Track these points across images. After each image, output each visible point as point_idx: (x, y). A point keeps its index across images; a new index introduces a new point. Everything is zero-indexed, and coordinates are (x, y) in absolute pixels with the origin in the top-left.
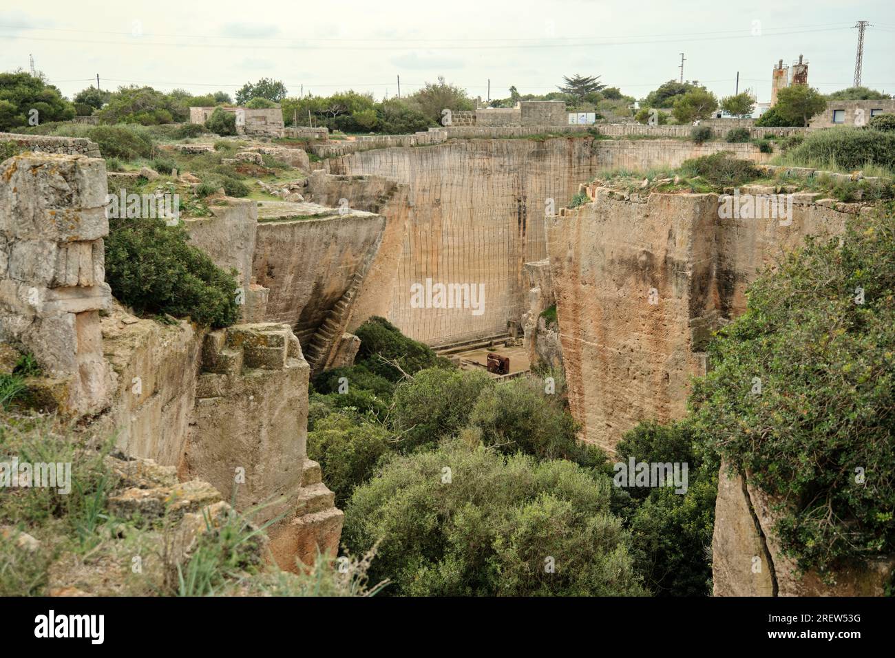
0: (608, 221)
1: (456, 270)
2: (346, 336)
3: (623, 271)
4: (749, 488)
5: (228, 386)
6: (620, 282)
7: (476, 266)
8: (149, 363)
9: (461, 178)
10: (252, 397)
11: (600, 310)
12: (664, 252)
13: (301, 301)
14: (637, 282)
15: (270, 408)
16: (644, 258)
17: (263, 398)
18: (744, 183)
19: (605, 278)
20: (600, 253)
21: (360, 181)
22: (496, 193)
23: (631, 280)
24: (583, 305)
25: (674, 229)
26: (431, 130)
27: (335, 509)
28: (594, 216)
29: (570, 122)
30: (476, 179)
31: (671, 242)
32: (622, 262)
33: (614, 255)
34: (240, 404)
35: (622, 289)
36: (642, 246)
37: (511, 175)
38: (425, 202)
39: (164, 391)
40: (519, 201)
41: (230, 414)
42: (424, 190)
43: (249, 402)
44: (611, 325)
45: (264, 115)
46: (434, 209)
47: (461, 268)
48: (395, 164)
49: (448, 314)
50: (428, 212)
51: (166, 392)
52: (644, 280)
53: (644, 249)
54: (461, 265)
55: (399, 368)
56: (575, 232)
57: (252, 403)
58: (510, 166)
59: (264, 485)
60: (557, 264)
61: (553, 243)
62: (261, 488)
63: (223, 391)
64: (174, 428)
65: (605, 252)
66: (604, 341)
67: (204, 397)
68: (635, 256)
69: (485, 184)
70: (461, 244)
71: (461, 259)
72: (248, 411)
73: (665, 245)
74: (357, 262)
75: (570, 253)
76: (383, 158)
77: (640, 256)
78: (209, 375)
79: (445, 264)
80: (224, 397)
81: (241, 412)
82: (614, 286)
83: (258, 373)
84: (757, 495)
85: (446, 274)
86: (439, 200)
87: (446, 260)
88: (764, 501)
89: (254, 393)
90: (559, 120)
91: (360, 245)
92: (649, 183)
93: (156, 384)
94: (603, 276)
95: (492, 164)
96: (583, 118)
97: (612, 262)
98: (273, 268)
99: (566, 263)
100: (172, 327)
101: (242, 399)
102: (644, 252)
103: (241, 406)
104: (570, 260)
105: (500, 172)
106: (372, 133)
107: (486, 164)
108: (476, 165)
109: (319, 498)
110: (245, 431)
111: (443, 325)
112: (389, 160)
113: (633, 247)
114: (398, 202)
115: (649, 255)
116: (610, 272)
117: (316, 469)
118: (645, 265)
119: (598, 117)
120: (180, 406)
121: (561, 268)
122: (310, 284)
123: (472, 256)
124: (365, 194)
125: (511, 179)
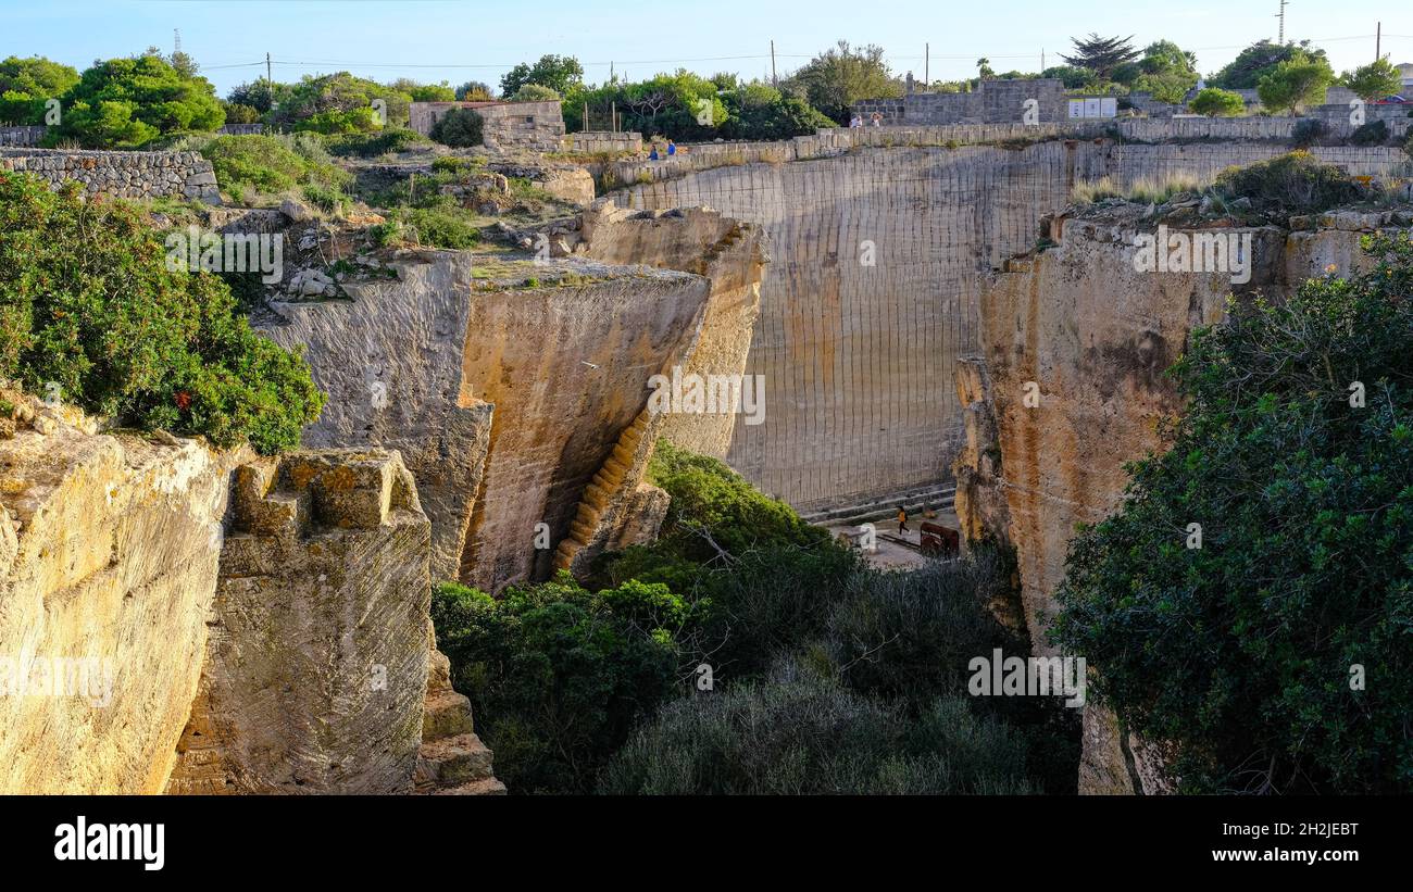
0: (1083, 280)
1: (867, 376)
2: (643, 487)
3: (1111, 370)
4: (1133, 741)
5: (279, 556)
6: (1107, 389)
7: (903, 368)
8: (97, 510)
9: (875, 214)
10: (323, 578)
11: (1072, 439)
12: (1183, 334)
13: (563, 427)
14: (1137, 387)
15: (358, 597)
16: (1147, 345)
17: (343, 579)
18: (1327, 208)
19: (1081, 382)
20: (1072, 337)
21: (675, 219)
22: (937, 240)
23: (1127, 385)
24: (1043, 431)
25: (1200, 292)
26: (823, 133)
27: (493, 779)
28: (1060, 271)
29: (1071, 115)
30: (901, 216)
31: (1195, 316)
32: (1109, 352)
33: (1096, 340)
34: (302, 588)
35: (1112, 401)
36: (1144, 323)
37: (964, 209)
38: (810, 258)
39: (136, 560)
40: (978, 254)
41: (283, 607)
42: (808, 237)
43: (318, 585)
44: (1093, 468)
45: (531, 113)
46: (827, 270)
47: (876, 373)
48: (758, 192)
49: (852, 453)
50: (816, 276)
51: (137, 564)
52: (1149, 384)
53: (1146, 329)
54: (876, 367)
55: (710, 540)
56: (1028, 300)
57: (324, 588)
58: (960, 192)
59: (350, 733)
60: (998, 358)
61: (990, 321)
62: (345, 739)
63: (270, 566)
64: (162, 626)
65: (1080, 335)
66: (1081, 494)
67: (235, 577)
68: (1132, 342)
69: (917, 224)
70: (876, 329)
71: (875, 356)
72: (317, 603)
73: (1183, 320)
74: (660, 358)
75: (1019, 338)
76: (736, 181)
77: (1141, 341)
78: (243, 538)
79: (847, 366)
80: (271, 575)
81: (303, 604)
82: (1097, 396)
83: (334, 536)
84: (1145, 757)
85: (848, 384)
86: (836, 254)
87: (848, 358)
88: (1158, 768)
89: (326, 572)
90: (1051, 111)
91: (664, 328)
92: (1156, 210)
93: (114, 548)
94: (1076, 377)
95: (929, 188)
96: (1098, 108)
97: (1092, 352)
98: (510, 369)
99: (1013, 357)
100: (164, 450)
101: (305, 580)
102: (1148, 333)
103: (304, 594)
104: (1020, 350)
105: (944, 203)
106: (719, 140)
107: (919, 189)
108: (901, 191)
109: (462, 761)
110: (312, 636)
111: (843, 474)
112: (747, 185)
113: (1127, 326)
114: (741, 254)
115: (1159, 341)
116: (1089, 371)
117: (461, 708)
118: (1150, 356)
119: (1123, 105)
120: (179, 590)
121: (1006, 364)
122: (578, 397)
123: (894, 350)
124: (683, 241)
125: (963, 216)
